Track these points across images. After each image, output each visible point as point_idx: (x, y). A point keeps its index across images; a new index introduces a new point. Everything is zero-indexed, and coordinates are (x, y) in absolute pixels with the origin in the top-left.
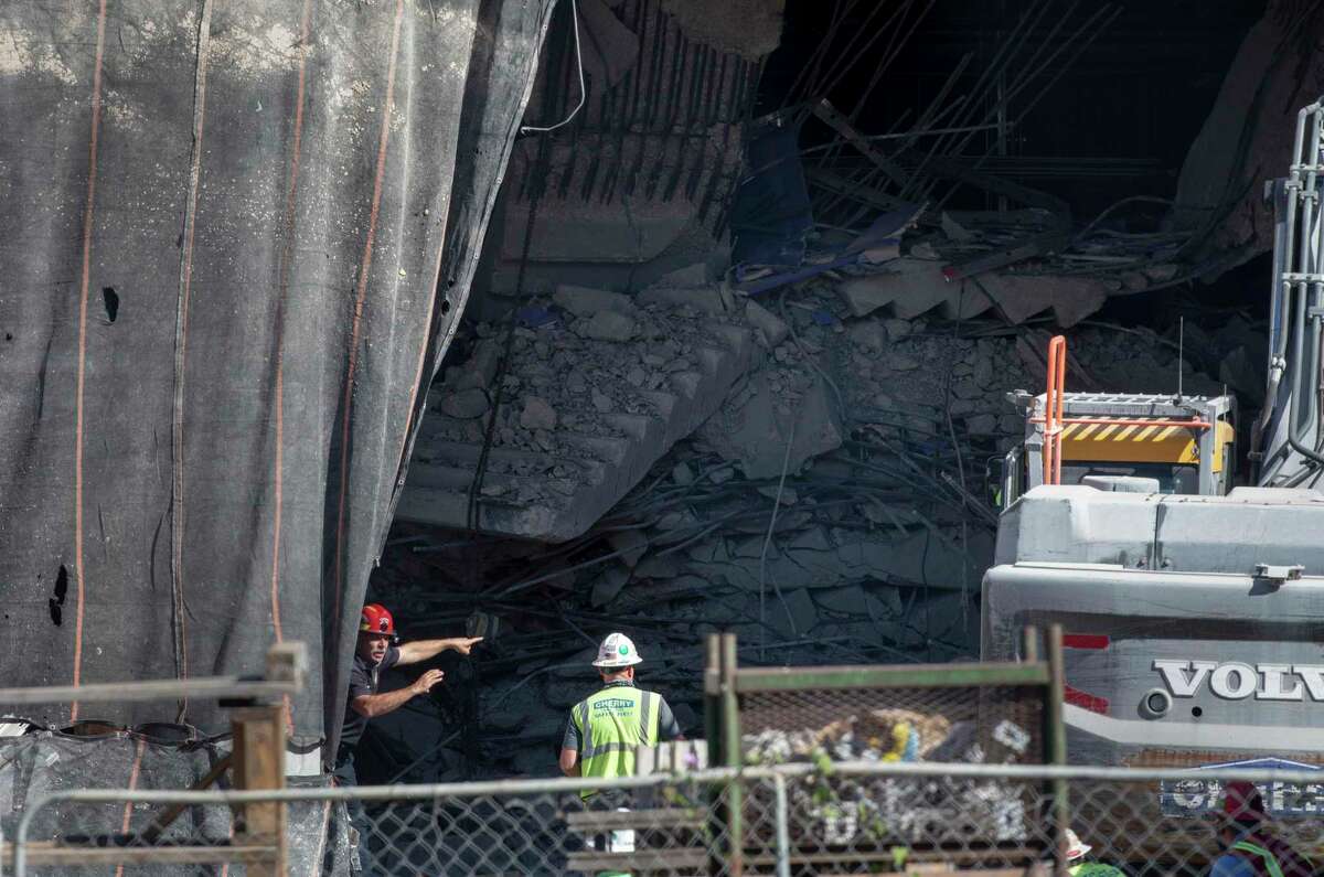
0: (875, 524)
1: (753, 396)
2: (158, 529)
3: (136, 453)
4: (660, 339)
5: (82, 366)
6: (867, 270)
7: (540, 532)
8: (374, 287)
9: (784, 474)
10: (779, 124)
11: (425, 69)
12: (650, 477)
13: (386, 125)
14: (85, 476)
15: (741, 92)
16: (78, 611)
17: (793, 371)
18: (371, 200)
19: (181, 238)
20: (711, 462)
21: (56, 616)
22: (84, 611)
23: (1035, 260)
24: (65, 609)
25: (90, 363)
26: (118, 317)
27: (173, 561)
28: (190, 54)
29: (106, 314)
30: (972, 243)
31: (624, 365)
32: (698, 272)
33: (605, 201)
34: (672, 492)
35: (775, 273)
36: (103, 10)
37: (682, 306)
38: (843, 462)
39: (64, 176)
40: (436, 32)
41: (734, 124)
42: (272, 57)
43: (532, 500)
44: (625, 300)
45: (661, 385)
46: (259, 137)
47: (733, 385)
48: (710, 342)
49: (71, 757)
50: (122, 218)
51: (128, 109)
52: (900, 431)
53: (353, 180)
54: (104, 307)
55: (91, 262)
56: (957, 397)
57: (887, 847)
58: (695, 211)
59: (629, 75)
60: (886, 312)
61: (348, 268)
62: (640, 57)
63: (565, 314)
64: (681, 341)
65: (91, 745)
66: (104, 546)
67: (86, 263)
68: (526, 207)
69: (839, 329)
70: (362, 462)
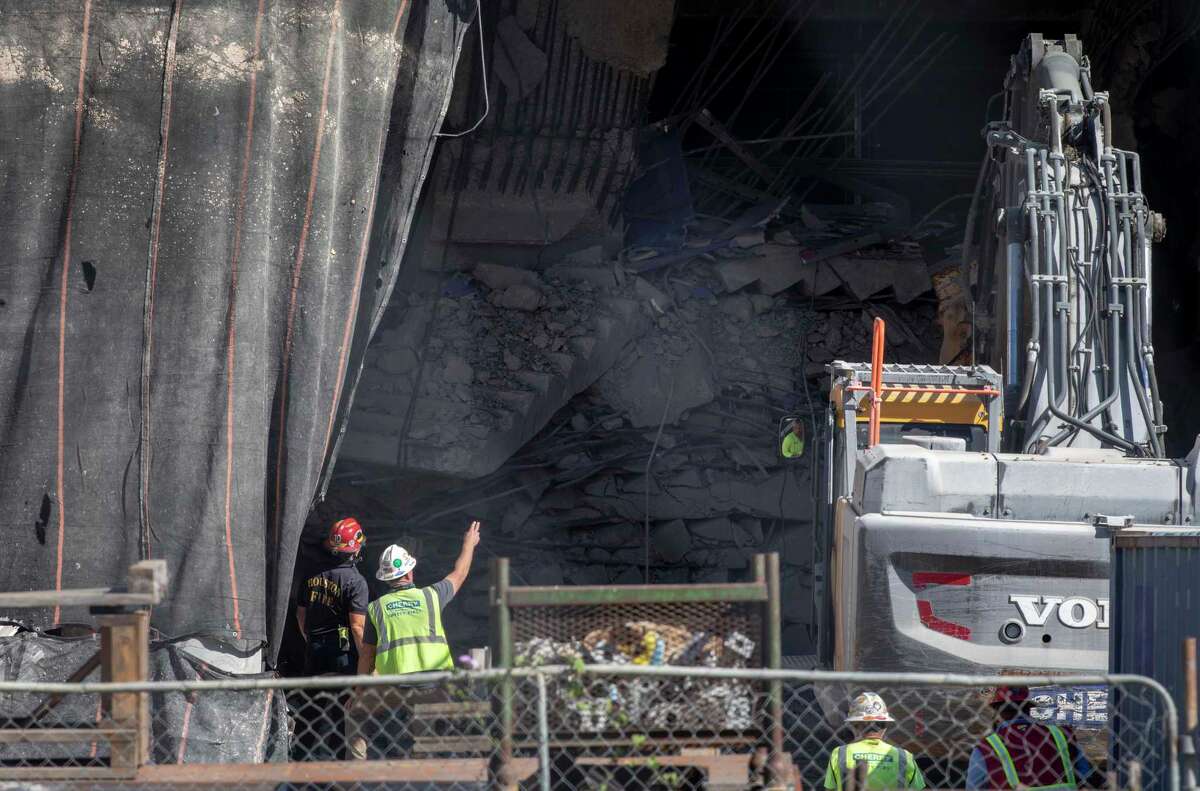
0: (741, 466)
1: (639, 357)
2: (129, 465)
3: (110, 400)
4: (562, 309)
5: (63, 327)
6: (737, 253)
7: (457, 470)
8: (309, 264)
9: (663, 423)
10: (666, 130)
11: (354, 82)
12: (552, 424)
13: (321, 130)
14: (65, 419)
15: (633, 103)
16: (60, 533)
17: (675, 337)
18: (307, 190)
19: (150, 221)
20: (605, 413)
21: (41, 536)
22: (65, 532)
23: (878, 246)
24: (49, 530)
25: (71, 325)
26: (95, 286)
27: (141, 491)
28: (159, 66)
29: (85, 284)
30: (827, 232)
31: (531, 331)
32: (595, 253)
33: (518, 194)
34: (569, 437)
35: (661, 255)
36: (86, 30)
37: (581, 281)
38: (713, 413)
39: (52, 168)
40: (363, 51)
41: (627, 129)
42: (228, 69)
43: (451, 443)
44: (533, 276)
45: (562, 347)
46: (216, 137)
47: (624, 348)
48: (605, 313)
49: (54, 654)
50: (99, 203)
51: (105, 112)
52: (762, 388)
53: (293, 173)
54: (83, 278)
55: (71, 240)
56: (811, 360)
57: (629, 735)
58: (593, 201)
59: (538, 88)
60: (753, 288)
61: (287, 248)
62: (548, 72)
63: (483, 287)
64: (580, 311)
65: (71, 645)
66: (82, 478)
67: (68, 241)
68: (450, 197)
69: (714, 302)
70: (298, 411)
